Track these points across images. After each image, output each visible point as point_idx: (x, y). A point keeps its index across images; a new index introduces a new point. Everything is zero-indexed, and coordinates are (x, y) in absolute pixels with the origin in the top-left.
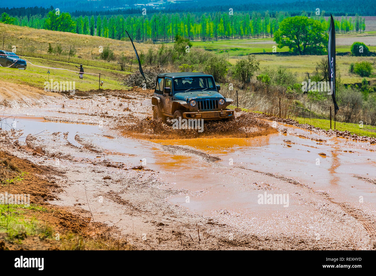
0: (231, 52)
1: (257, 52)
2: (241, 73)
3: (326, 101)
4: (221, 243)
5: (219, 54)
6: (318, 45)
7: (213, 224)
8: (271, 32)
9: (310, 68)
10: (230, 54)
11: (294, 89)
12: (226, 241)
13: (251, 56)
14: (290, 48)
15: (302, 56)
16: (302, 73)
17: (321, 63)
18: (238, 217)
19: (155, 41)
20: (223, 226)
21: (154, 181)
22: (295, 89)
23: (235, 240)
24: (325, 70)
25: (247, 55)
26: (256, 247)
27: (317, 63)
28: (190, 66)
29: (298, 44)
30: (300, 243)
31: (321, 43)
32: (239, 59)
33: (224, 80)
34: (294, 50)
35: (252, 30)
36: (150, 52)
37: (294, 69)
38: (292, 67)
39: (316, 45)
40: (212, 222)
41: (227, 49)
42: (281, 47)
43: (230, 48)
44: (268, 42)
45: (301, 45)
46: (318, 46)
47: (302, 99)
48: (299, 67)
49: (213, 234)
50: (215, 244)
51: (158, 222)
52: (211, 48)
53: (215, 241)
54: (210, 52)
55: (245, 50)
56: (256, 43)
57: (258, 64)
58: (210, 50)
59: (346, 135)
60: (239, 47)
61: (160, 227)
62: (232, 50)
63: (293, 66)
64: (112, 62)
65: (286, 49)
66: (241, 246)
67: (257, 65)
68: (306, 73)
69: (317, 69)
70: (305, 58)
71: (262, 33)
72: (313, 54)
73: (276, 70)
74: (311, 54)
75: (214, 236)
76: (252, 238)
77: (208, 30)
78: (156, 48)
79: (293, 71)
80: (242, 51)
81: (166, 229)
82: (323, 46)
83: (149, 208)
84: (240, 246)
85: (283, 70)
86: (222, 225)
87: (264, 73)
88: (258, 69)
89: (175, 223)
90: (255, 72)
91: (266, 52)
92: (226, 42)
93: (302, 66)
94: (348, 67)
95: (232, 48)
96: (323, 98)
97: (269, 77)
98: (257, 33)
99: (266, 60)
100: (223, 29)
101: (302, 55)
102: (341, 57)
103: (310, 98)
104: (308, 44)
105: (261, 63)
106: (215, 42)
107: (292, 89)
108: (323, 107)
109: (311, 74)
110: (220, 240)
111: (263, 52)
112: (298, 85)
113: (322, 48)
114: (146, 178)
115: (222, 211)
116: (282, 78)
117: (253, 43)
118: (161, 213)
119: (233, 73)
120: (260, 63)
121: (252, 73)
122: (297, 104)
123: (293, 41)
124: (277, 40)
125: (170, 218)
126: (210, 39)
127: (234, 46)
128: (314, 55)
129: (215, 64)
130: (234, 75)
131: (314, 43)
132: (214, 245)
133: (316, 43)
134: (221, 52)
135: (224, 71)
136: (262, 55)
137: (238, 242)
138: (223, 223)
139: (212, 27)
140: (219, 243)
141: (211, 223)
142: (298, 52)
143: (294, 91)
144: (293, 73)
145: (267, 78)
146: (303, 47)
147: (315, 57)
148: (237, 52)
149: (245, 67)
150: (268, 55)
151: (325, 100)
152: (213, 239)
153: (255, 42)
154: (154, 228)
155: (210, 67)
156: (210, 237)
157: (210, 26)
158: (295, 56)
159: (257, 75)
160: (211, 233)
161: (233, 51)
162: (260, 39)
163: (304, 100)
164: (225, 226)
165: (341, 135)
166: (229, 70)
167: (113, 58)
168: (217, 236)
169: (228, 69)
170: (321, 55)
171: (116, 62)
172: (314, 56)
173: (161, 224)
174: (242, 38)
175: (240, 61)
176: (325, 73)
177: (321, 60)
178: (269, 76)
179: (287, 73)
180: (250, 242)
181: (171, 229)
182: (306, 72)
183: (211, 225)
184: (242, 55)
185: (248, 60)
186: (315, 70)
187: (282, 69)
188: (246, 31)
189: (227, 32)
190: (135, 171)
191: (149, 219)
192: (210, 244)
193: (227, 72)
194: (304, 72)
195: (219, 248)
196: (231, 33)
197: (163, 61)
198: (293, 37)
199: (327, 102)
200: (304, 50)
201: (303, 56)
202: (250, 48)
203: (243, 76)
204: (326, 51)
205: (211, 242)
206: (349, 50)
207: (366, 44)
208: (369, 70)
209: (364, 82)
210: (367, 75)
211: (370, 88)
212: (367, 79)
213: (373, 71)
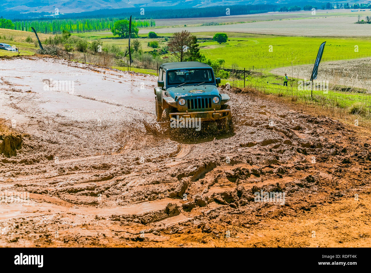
1: (103, 38)
2: (94, 47)
6: (132, 33)
8: (110, 28)
10: (90, 39)
14: (119, 35)
19: (54, 33)
20: (63, 117)
21: (35, 97)
24: (135, 45)
28: (69, 45)
29: (123, 33)
31: (134, 33)
34: (121, 36)
35: (101, 27)
36: (50, 38)
38: (119, 44)
42: (115, 35)
44: (108, 33)
50: (57, 125)
51: (31, 116)
52: (81, 36)
54: (80, 38)
55: (98, 37)
60: (95, 35)
61: (32, 119)
62: (92, 37)
64: (31, 43)
65: (117, 36)
67: (102, 43)
70: (126, 40)
71: (106, 28)
73: (111, 46)
76: (75, 122)
77: (80, 27)
78: (53, 37)
80: (96, 37)
81: (34, 120)
83: (29, 110)
84: (68, 126)
87: (106, 47)
89: (40, 116)
91: (108, 37)
92: (88, 33)
94: (147, 44)
97: (108, 49)
98: (103, 29)
99: (107, 41)
100: (87, 27)
102: (144, 39)
104: (128, 33)
106: (84, 33)
110: (60, 123)
111: (106, 37)
112: (122, 53)
113: (134, 35)
114: (31, 96)
116: (114, 49)
117: (102, 33)
118: (34, 112)
119: (90, 47)
120: (104, 42)
123: (121, 32)
124: (113, 31)
125: (38, 114)
126: (81, 32)
127: (93, 35)
129: (82, 43)
134: (86, 38)
136: (105, 39)
140: (59, 125)
141: (58, 116)
144: (119, 47)
148: (94, 38)
149: (96, 45)
150: (109, 39)
152: (56, 123)
154: (29, 119)
155: (79, 45)
157: (81, 26)
158: (121, 39)
160: (56, 121)
162: (105, 31)
167: (32, 42)
168: (58, 122)
171: (33, 43)
173: (33, 117)
174: (96, 31)
175: (94, 42)
179: (116, 47)
181: (37, 120)
187: (114, 45)
188: (98, 28)
189: (89, 28)
190: (26, 93)
191: (27, 115)
192: (54, 126)
193: (87, 47)
195: (58, 127)
196: (91, 28)
197: (57, 43)
198: (121, 30)
200: (125, 36)
201: (124, 39)
202: (100, 36)
204: (136, 36)
206: (148, 36)
207: (156, 32)
208: (157, 44)
209: (154, 51)
210: (156, 47)
211: (158, 53)
212: (156, 49)
213: (159, 45)
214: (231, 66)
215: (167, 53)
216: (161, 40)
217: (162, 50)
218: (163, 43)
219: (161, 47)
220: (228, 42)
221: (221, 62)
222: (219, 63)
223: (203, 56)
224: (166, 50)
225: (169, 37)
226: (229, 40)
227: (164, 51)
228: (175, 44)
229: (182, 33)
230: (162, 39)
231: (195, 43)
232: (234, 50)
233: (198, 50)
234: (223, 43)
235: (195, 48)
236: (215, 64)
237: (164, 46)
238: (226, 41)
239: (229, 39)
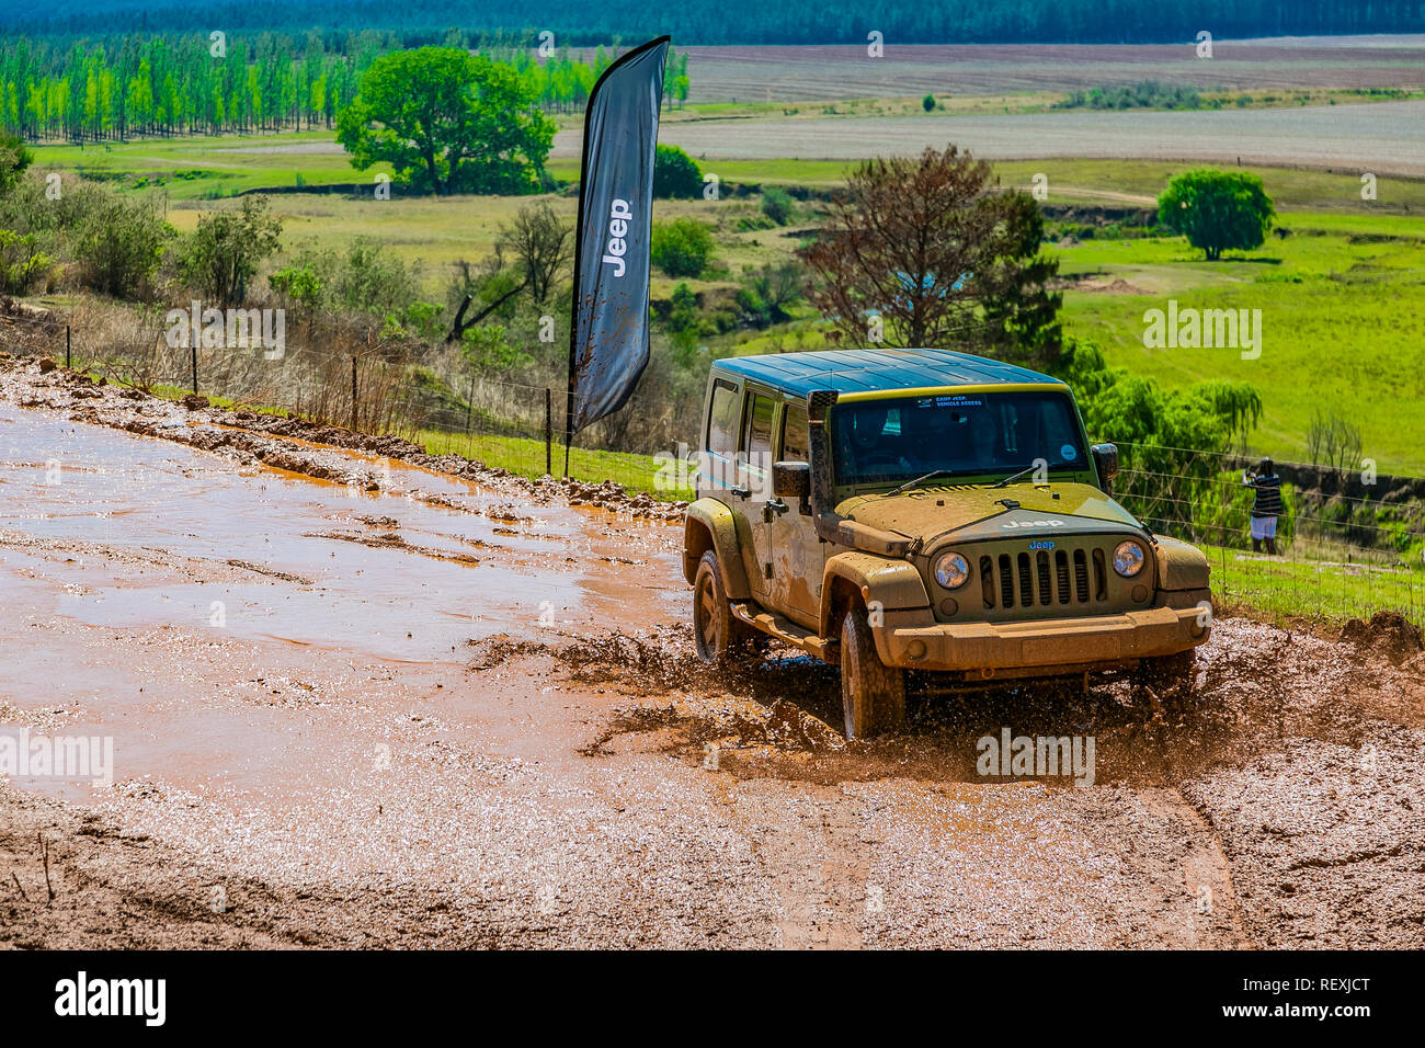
0: (175, 187)
1: (274, 186)
2: (213, 264)
3: (531, 370)
4: (132, 909)
5: (130, 193)
6: (504, 155)
7: (100, 834)
8: (329, 110)
9: (471, 243)
10: (170, 193)
11: (409, 325)
12: (149, 902)
13: (254, 198)
14: (399, 168)
15: (441, 198)
16: (444, 264)
17: (517, 224)
18: (196, 809)
20: (140, 844)
22: (413, 323)
23: (184, 898)
24: (531, 250)
25: (234, 196)
26: (265, 924)
27: (502, 226)
29: (428, 152)
30: (431, 909)
31: (518, 149)
32: (209, 212)
33: (149, 288)
34: (412, 176)
35: (257, 101)
37: (411, 248)
38: (401, 242)
39: (498, 158)
40: (95, 826)
41: (160, 175)
42: (366, 165)
43: (170, 170)
44: (313, 148)
45: (441, 156)
46: (506, 162)
47: (441, 360)
48: (431, 242)
49: (101, 875)
50: (110, 910)
52: (103, 168)
53: (108, 898)
54: (97, 186)
55: (227, 176)
56: (269, 150)
57: (278, 230)
58: (100, 179)
59: (606, 498)
60: (205, 165)
62: (180, 176)
63: (407, 237)
66: (208, 922)
67: (273, 234)
68: (455, 264)
69: (498, 248)
70: (454, 206)
71: (293, 111)
72: (486, 192)
73: (344, 253)
74: (476, 192)
75: (106, 882)
76: (245, 889)
77: (91, 101)
79: (408, 256)
80: (216, 181)
82: (525, 161)
84: (201, 920)
85: (368, 253)
86: (133, 840)
87: (302, 263)
88: (275, 250)
90: (265, 262)
91: (308, 184)
92: (155, 146)
93: (442, 236)
95: (179, 171)
96: (520, 357)
97: (318, 279)
98: (275, 111)
99: (308, 214)
100: (149, 98)
101: (444, 195)
103: (472, 356)
104: (467, 155)
105: (288, 226)
106: (118, 148)
107: (404, 323)
108: (518, 393)
109: (476, 265)
110: (128, 896)
111: (294, 183)
112: (428, 311)
113: (519, 166)
115: (134, 786)
116: (366, 281)
117: (260, 150)
119: (182, 265)
120: (283, 225)
121: (253, 265)
122: (422, 379)
123: (411, 144)
124: (350, 137)
126: (99, 136)
127: (187, 164)
128: (490, 193)
130: (184, 271)
131: (488, 149)
132: (104, 914)
133: (497, 148)
134: (141, 185)
135: (148, 255)
136: (291, 197)
137: (193, 904)
138: (139, 831)
139: (106, 91)
140: (125, 906)
141: (94, 830)
142: (428, 186)
143: (412, 331)
144: (408, 265)
145: (307, 282)
146: (448, 163)
147: (495, 201)
148: (199, 186)
149: (229, 242)
150: (315, 197)
151: (527, 365)
152: (99, 894)
153: (265, 145)
156: (91, 886)
157: (100, 87)
158: (415, 201)
159: (270, 273)
160: (94, 871)
161: (181, 182)
162: (287, 133)
163: (449, 367)
164: (146, 844)
165: (588, 496)
166: (167, 253)
168: (114, 881)
169: (167, 246)
170: (517, 194)
172: (487, 197)
174: (217, 131)
175: (211, 218)
176: (531, 263)
177: (515, 214)
178: (317, 274)
179: (383, 262)
180: (242, 906)
182: (458, 261)
183: (95, 838)
184: (217, 197)
185: (241, 216)
186: (492, 252)
187: (366, 250)
188: (234, 105)
189: (161, 110)
192: (90, 912)
193: (158, 260)
194: (450, 261)
195: (124, 926)
196: (176, 113)
198: (411, 126)
199: (537, 374)
200: (450, 178)
201: (448, 198)
202: (247, 169)
203: (220, 274)
204: (534, 178)
205: (93, 903)
207: (691, 152)
208: (703, 249)
209: (682, 295)
210: (693, 269)
211: (704, 319)
212: (694, 286)
213: (719, 254)
214: (1303, 445)
215: (787, 318)
216: (737, 218)
217: (738, 296)
218: (749, 236)
219: (737, 271)
220: (1272, 246)
221: (1232, 406)
222: (1210, 421)
223: (1089, 351)
224: (773, 294)
225: (801, 194)
226: (1283, 233)
227: (758, 302)
228: (866, 254)
229: (927, 164)
230: (742, 203)
231: (1029, 248)
232: (1325, 312)
233: (1050, 306)
234: (1235, 252)
235: (1030, 289)
236: (1184, 423)
237: (758, 264)
238: (1256, 240)
239: (1279, 220)
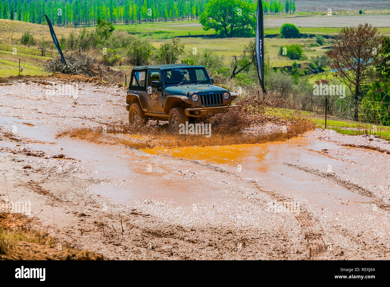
0: (155, 36)
1: (182, 35)
2: (165, 57)
3: (254, 85)
4: (145, 234)
5: (142, 37)
7: (136, 214)
8: (197, 14)
9: (237, 51)
10: (153, 37)
11: (220, 73)
12: (150, 232)
13: (175, 39)
14: (217, 30)
15: (229, 38)
16: (229, 56)
17: (249, 45)
18: (163, 207)
19: (76, 25)
20: (147, 217)
22: (221, 73)
23: (160, 231)
24: (253, 52)
25: (171, 38)
26: (182, 238)
27: (245, 46)
29: (225, 26)
30: (228, 233)
31: (249, 25)
32: (163, 43)
34: (220, 32)
35: (177, 12)
36: (72, 36)
37: (220, 52)
38: (218, 51)
39: (244, 27)
40: (135, 212)
41: (151, 33)
42: (207, 29)
43: (153, 31)
44: (193, 25)
45: (229, 26)
46: (246, 28)
47: (229, 83)
48: (226, 50)
49: (137, 225)
50: (139, 235)
51: (80, 212)
52: (134, 31)
53: (139, 231)
54: (133, 36)
55: (169, 33)
56: (181, 26)
57: (183, 47)
58: (133, 34)
60: (163, 30)
61: (82, 218)
62: (156, 33)
63: (219, 49)
64: (32, 47)
65: (212, 31)
66: (166, 237)
67: (182, 48)
68: (233, 57)
69: (244, 52)
70: (232, 41)
71: (187, 15)
72: (240, 37)
73: (202, 53)
74: (238, 37)
75: (138, 227)
76: (177, 228)
77: (130, 12)
79: (220, 54)
80: (166, 34)
81: (88, 220)
82: (251, 28)
84: (164, 237)
85: (209, 54)
86: (145, 215)
87: (190, 56)
88: (183, 53)
89: (97, 213)
90: (180, 56)
91: (192, 35)
92: (149, 25)
93: (229, 49)
94: (278, 50)
95: (156, 31)
96: (251, 82)
97: (195, 61)
98: (182, 15)
99: (192, 43)
101: (229, 37)
102: (270, 38)
103: (238, 82)
104: (235, 27)
105: (186, 46)
106: (138, 25)
107: (219, 73)
108: (250, 92)
109: (238, 57)
110: (144, 231)
111: (188, 35)
112: (225, 69)
113: (250, 30)
114: (67, 167)
115: (146, 201)
116: (208, 61)
117: (178, 26)
118: (82, 203)
119: (157, 57)
120: (185, 46)
121: (177, 57)
123: (220, 23)
124: (203, 22)
125: (92, 208)
126: (133, 22)
127: (158, 30)
128: (242, 37)
129: (138, 48)
130: (158, 59)
131: (241, 25)
132: (137, 236)
133: (244, 25)
134: (145, 35)
135: (147, 55)
136: (187, 38)
137: (162, 233)
138: (147, 213)
139: (135, 9)
140: (143, 234)
141: (135, 213)
142: (225, 35)
143: (221, 75)
144: (220, 57)
145: (192, 61)
146: (230, 29)
147: (243, 39)
148: (161, 35)
149: (170, 51)
150: (193, 38)
151: (253, 84)
152: (136, 230)
153: (179, 24)
154: (77, 219)
155: (133, 51)
156: (134, 228)
157: (133, 9)
158: (221, 39)
159: (181, 59)
160: (135, 224)
161: (156, 34)
162: (185, 21)
163: (231, 85)
164: (149, 216)
166: (153, 54)
167: (33, 43)
168: (140, 227)
169: (152, 52)
170: (249, 37)
171: (36, 47)
172: (241, 38)
173: (83, 215)
174: (166, 20)
175: (164, 45)
176: (253, 56)
177: (249, 43)
178: (194, 60)
179: (213, 56)
180: (176, 233)
181: (93, 220)
182: (234, 56)
183: (135, 215)
184: (166, 39)
185: (172, 44)
186: (243, 53)
187: (208, 53)
188: (170, 13)
192: (134, 236)
193: (150, 56)
194: (231, 56)
195: (143, 239)
196: (155, 15)
198: (220, 19)
199: (255, 86)
200: (231, 33)
201: (230, 38)
202: (175, 31)
203: (167, 60)
204: (254, 33)
205: (134, 233)
206: (278, 32)
207: (296, 26)
208: (300, 52)
209: (294, 65)
210: (298, 58)
211: (301, 71)
212: (298, 62)
213: (305, 53)
215: (323, 71)
216: (309, 43)
217: (310, 65)
218: (313, 48)
219: (310, 58)
224: (320, 64)
225: (327, 37)
229: (360, 29)
230: (310, 39)
231: (387, 51)
235: (388, 63)
237: (315, 56)
